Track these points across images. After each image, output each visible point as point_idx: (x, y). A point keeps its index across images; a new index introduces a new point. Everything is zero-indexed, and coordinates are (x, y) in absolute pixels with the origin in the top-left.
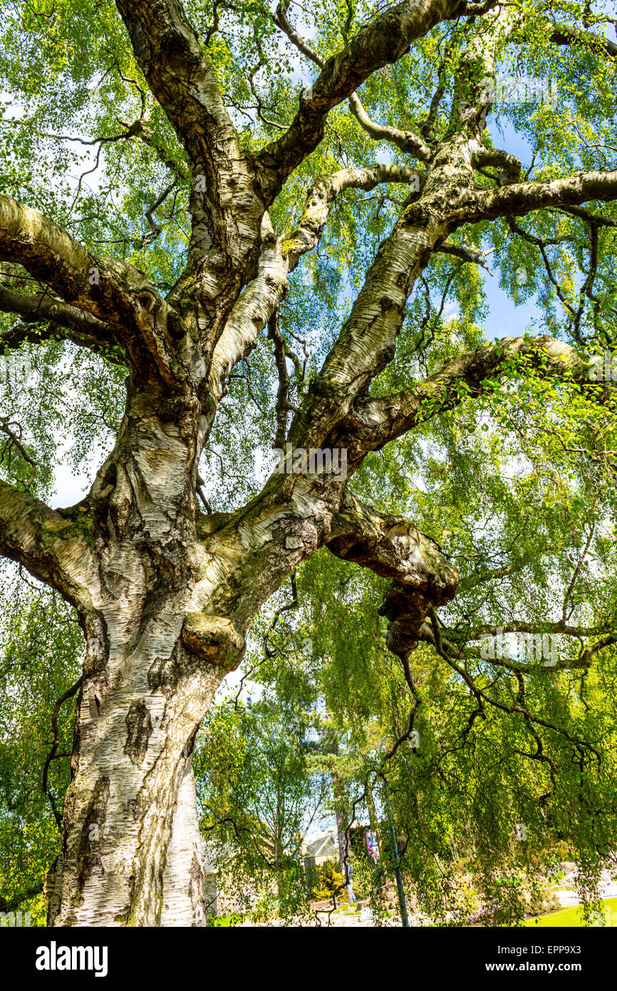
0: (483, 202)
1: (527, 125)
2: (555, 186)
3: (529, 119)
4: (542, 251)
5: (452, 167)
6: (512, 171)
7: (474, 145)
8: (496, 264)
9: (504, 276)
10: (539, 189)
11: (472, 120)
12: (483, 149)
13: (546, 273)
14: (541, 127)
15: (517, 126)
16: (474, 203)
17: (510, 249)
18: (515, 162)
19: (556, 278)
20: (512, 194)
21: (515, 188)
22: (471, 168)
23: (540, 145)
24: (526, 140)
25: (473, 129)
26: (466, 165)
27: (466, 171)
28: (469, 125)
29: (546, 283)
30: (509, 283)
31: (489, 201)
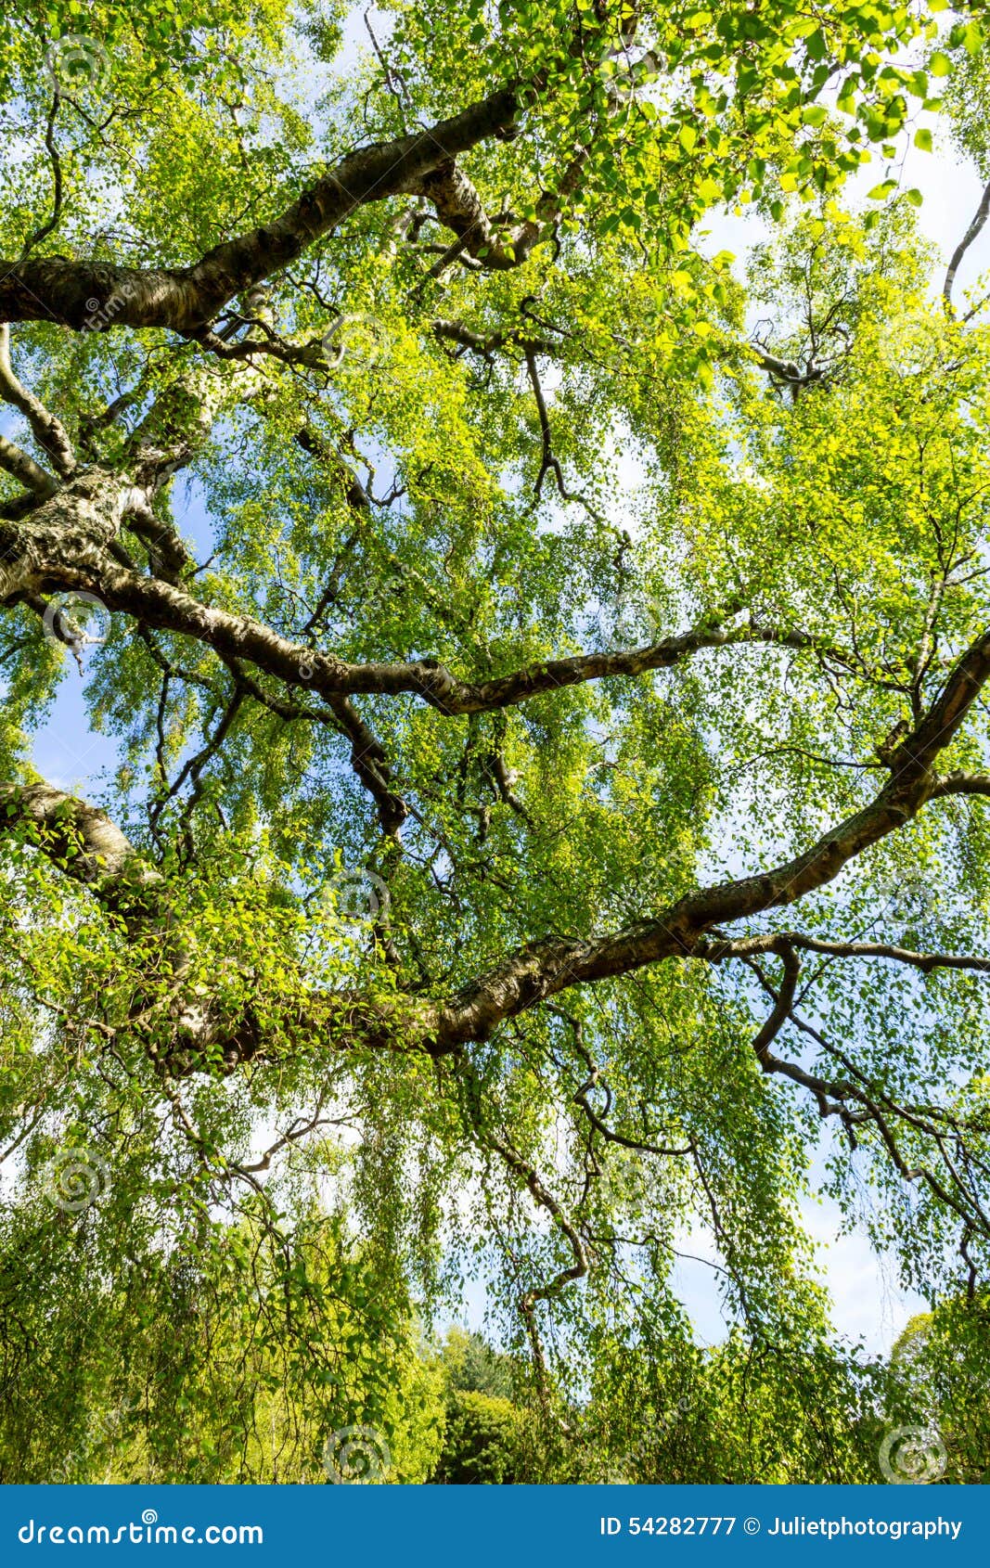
0: (110, 580)
1: (223, 513)
2: (213, 616)
3: (230, 506)
4: (166, 681)
5: (93, 507)
6: (171, 562)
7: (139, 498)
8: (94, 663)
9: (98, 682)
10: (191, 608)
11: (152, 464)
12: (148, 510)
13: (156, 712)
14: (239, 525)
15: (211, 505)
16: (97, 573)
17: (122, 655)
18: (181, 552)
19: (166, 728)
20: (154, 593)
21: (162, 587)
22: (118, 524)
23: (225, 547)
24: (214, 529)
25: (147, 477)
26: (112, 514)
27: (108, 524)
28: (145, 469)
29: (149, 724)
30: (99, 697)
31: (119, 582)
